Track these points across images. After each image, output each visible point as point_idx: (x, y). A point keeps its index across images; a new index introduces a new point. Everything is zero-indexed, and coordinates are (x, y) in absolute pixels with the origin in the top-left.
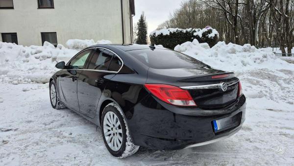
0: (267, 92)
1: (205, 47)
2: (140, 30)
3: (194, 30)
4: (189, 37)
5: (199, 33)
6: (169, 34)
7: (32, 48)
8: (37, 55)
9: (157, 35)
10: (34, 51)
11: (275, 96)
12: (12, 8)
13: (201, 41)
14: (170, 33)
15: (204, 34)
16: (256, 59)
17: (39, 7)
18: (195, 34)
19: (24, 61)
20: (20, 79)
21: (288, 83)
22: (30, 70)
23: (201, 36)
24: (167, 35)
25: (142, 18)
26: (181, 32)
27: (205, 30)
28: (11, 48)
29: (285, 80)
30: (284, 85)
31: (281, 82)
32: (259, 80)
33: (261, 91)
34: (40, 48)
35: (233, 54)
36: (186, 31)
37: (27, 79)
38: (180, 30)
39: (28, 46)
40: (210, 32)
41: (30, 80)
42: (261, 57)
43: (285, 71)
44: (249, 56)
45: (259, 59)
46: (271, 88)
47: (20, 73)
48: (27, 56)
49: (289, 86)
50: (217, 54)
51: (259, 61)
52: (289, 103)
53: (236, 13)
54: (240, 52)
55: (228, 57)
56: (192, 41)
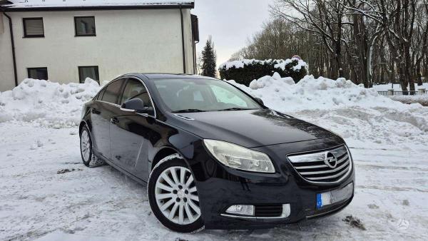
0: (354, 131)
1: (288, 82)
2: (205, 61)
3: (274, 60)
4: (268, 70)
5: (282, 64)
6: (243, 67)
7: (71, 86)
8: (79, 95)
9: (227, 68)
10: (74, 90)
11: (362, 135)
12: (42, 36)
13: (283, 74)
14: (245, 65)
15: (288, 67)
16: (351, 96)
17: (77, 35)
18: (276, 66)
19: (63, 102)
20: (61, 122)
21: (380, 121)
22: (74, 111)
23: (283, 68)
24: (240, 68)
25: (208, 44)
26: (258, 63)
27: (289, 61)
28: (45, 86)
29: (376, 118)
30: (375, 123)
31: (373, 120)
32: (348, 118)
33: (347, 131)
34: (81, 86)
35: (323, 91)
36: (265, 63)
37: (70, 123)
38: (257, 61)
39: (67, 83)
40: (295, 63)
41: (74, 124)
42: (358, 94)
43: (381, 108)
44: (344, 93)
45: (355, 96)
46: (359, 127)
47: (61, 116)
48: (66, 96)
49: (379, 124)
50: (303, 91)
51: (355, 99)
52: (376, 142)
53: (339, 36)
54: (332, 88)
55: (316, 94)
56: (271, 75)
